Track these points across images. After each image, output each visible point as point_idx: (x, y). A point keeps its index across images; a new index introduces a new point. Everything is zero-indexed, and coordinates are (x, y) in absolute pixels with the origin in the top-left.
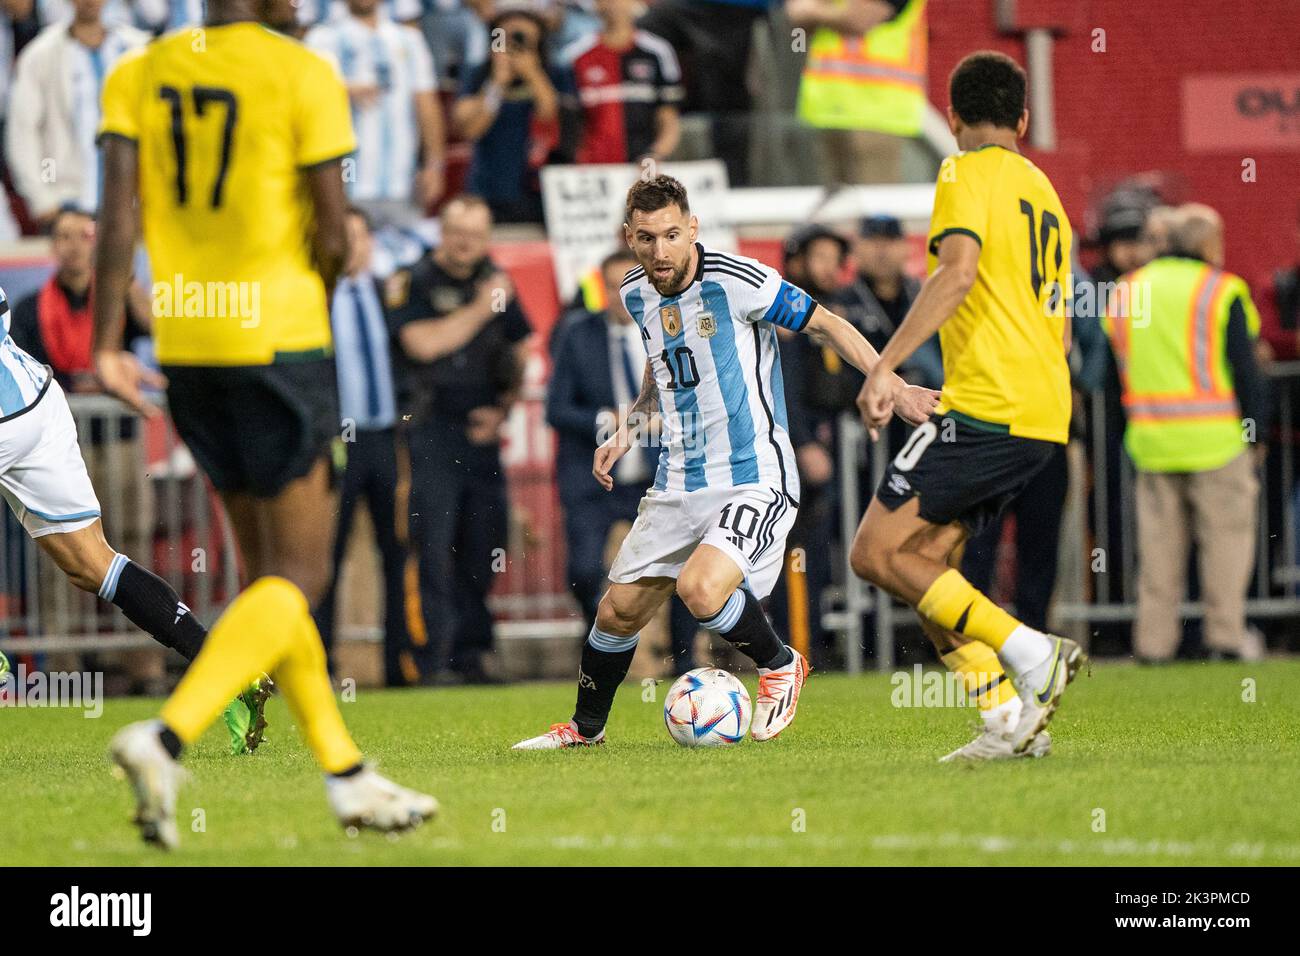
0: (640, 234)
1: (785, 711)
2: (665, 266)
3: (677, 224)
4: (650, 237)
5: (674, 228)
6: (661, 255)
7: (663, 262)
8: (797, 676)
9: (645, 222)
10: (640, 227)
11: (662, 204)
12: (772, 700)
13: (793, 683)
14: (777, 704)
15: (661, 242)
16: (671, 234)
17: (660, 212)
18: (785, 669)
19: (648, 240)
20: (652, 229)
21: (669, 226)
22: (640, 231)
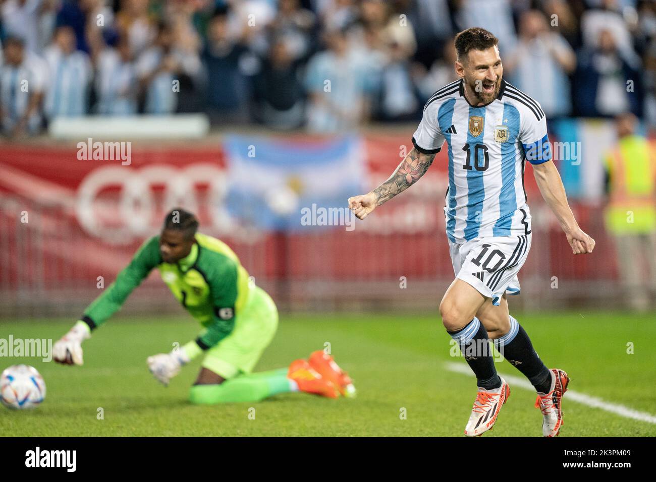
1: (489, 420)
8: (501, 397)
12: (482, 411)
13: (498, 401)
14: (485, 414)
18: (495, 391)
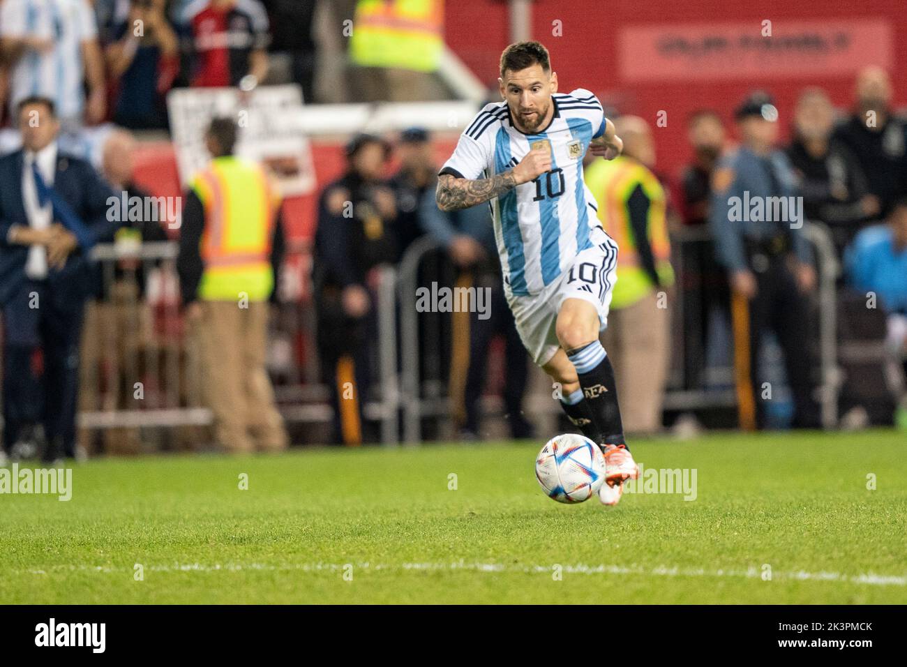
0: (511, 87)
2: (530, 112)
3: (539, 80)
4: (517, 90)
5: (536, 83)
6: (527, 104)
7: (529, 109)
9: (514, 78)
10: (510, 81)
11: (528, 63)
15: (527, 94)
16: (534, 88)
17: (527, 70)
19: (516, 91)
20: (520, 83)
21: (534, 81)
22: (510, 84)
